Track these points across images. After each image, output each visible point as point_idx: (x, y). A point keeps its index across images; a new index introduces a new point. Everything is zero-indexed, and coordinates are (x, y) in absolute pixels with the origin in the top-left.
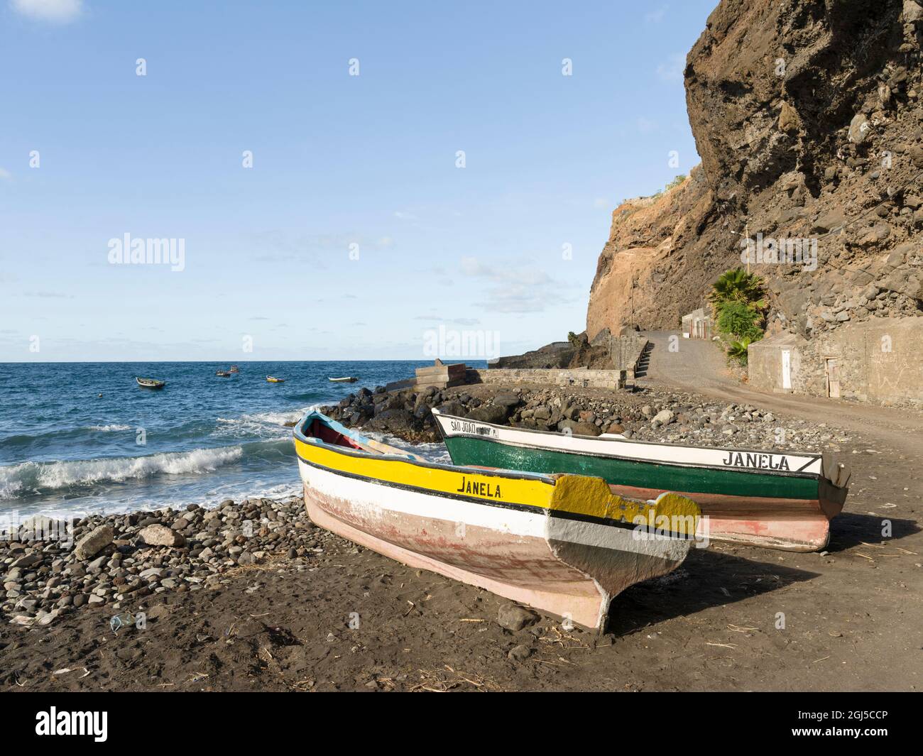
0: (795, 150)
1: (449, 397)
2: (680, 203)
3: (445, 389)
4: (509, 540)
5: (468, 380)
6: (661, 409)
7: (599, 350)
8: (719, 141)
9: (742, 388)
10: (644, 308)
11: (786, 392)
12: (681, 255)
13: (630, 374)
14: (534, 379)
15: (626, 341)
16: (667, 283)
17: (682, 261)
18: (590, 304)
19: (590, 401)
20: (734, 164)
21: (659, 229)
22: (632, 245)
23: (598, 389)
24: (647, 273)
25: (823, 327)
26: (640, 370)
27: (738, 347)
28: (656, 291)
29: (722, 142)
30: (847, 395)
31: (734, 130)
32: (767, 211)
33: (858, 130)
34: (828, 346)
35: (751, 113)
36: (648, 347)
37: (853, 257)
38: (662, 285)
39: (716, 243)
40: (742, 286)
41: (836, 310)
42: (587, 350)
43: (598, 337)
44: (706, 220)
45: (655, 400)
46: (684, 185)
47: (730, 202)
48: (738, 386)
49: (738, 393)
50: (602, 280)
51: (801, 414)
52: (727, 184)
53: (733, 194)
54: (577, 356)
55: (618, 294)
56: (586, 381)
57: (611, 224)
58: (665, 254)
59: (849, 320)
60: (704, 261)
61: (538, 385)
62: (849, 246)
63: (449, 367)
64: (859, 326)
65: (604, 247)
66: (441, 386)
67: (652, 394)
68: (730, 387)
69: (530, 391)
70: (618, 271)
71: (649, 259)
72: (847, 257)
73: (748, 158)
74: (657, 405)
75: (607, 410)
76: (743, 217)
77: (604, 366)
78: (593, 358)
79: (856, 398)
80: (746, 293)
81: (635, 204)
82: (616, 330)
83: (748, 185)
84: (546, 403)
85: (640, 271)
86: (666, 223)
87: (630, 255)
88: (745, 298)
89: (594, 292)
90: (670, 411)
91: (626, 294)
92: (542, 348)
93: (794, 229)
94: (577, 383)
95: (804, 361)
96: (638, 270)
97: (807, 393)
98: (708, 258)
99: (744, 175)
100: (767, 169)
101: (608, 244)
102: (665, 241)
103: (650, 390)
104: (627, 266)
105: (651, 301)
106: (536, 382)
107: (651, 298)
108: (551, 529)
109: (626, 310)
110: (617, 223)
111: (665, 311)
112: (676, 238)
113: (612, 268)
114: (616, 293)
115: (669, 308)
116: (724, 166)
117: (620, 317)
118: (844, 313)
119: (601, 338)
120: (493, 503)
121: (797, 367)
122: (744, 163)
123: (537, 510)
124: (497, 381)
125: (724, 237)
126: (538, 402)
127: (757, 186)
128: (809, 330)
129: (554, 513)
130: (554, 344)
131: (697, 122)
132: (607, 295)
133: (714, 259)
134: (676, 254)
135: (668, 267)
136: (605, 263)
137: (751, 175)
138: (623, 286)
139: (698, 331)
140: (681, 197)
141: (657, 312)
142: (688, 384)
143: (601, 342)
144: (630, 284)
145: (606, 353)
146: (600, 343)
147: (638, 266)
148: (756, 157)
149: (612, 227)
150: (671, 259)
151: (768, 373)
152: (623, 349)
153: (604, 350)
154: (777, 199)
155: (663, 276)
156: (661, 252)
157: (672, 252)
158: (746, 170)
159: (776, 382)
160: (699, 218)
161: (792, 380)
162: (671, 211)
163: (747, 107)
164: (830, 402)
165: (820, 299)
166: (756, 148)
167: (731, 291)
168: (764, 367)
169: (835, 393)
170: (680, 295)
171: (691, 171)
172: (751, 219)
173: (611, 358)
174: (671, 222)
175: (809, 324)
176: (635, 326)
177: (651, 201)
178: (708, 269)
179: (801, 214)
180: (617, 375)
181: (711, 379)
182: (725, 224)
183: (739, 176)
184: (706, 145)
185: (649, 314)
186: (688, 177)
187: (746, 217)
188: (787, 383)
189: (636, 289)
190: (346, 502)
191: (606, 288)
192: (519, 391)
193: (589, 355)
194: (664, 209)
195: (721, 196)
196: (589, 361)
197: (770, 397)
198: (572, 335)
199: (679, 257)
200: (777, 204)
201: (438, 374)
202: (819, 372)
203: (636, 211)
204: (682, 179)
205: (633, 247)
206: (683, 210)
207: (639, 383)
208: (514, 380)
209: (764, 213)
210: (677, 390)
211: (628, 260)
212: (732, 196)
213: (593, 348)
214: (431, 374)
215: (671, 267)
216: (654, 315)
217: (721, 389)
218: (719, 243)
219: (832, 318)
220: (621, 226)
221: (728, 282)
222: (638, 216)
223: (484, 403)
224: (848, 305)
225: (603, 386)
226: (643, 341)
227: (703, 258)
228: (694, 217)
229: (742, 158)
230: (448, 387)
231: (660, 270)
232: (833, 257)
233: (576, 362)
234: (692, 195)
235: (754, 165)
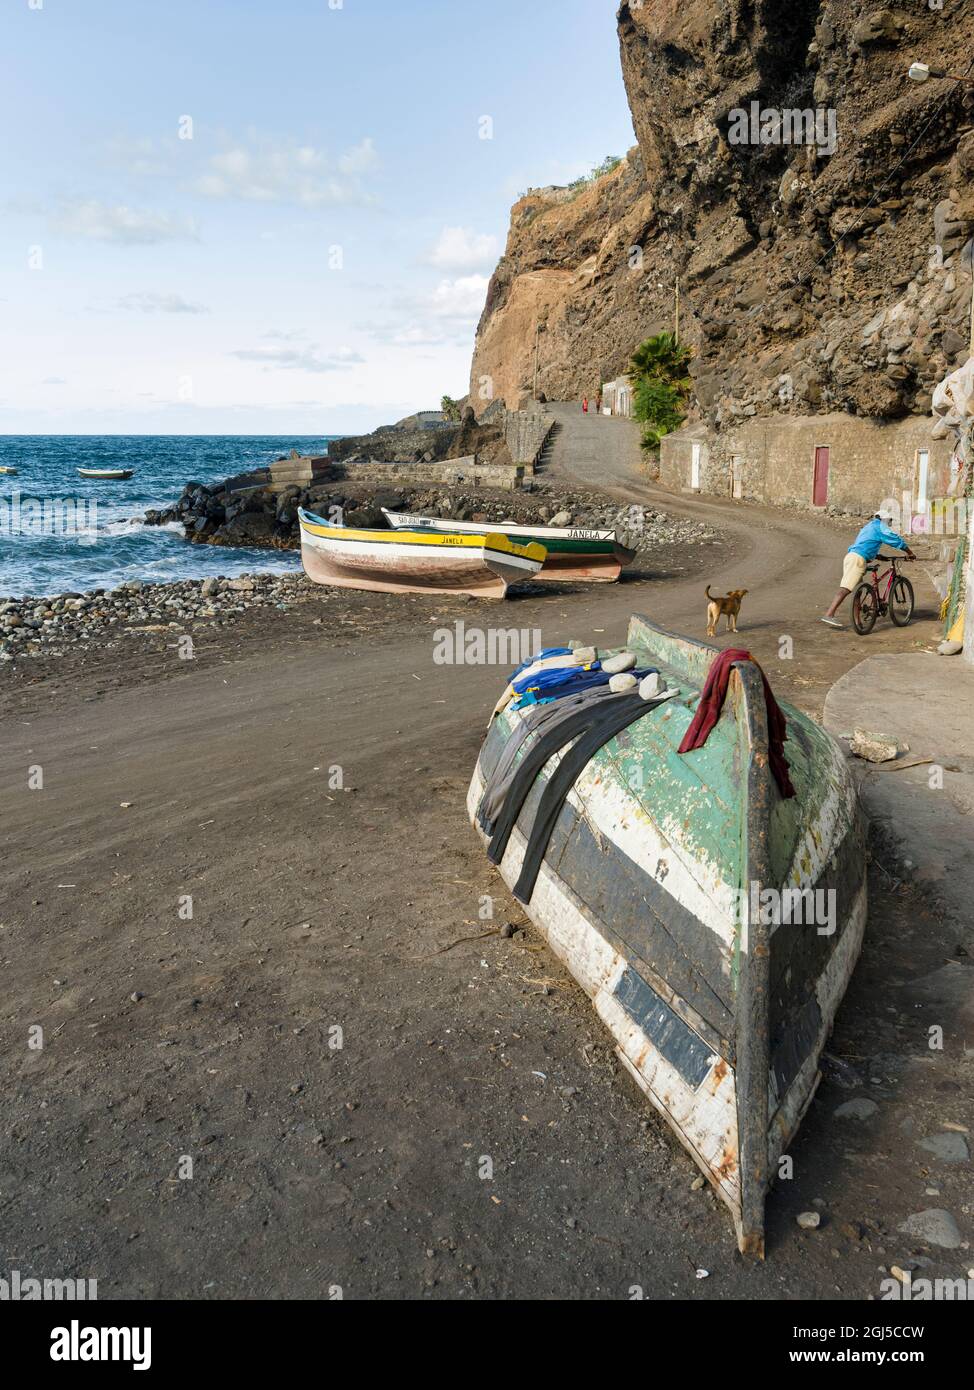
0: (733, 191)
1: (318, 498)
2: (610, 203)
3: (309, 488)
4: (466, 562)
5: (334, 477)
6: (558, 511)
7: (490, 431)
8: (661, 128)
9: (652, 488)
10: (554, 364)
11: (692, 492)
12: (609, 285)
13: (529, 469)
14: (415, 476)
15: (526, 419)
16: (588, 328)
17: (609, 295)
18: (476, 355)
19: (483, 502)
20: (679, 166)
21: (579, 242)
22: (540, 265)
23: (491, 488)
24: (560, 311)
25: (731, 421)
26: (538, 465)
27: (652, 439)
28: (572, 339)
29: (665, 132)
30: (747, 496)
31: (681, 117)
32: (718, 239)
33: (789, 188)
34: (735, 442)
35: (701, 98)
36: (555, 429)
37: (769, 341)
38: (581, 330)
39: (656, 272)
40: (664, 360)
41: (743, 403)
42: (473, 431)
43: (488, 413)
44: (645, 235)
45: (554, 501)
46: (617, 175)
47: (675, 217)
48: (647, 485)
49: (644, 493)
50: (494, 318)
51: (691, 514)
52: (671, 190)
53: (678, 208)
54: (459, 439)
55: (517, 340)
56: (477, 479)
57: (509, 228)
58: (586, 281)
59: (755, 415)
60: (640, 298)
61: (422, 484)
62: (766, 330)
63: (313, 462)
64: (763, 423)
65: (497, 264)
66: (303, 484)
67: (551, 494)
68: (637, 486)
69: (414, 491)
70: (517, 305)
71: (563, 288)
72: (762, 341)
73: (696, 162)
74: (555, 507)
75: (502, 512)
76: (690, 243)
77: (496, 453)
78: (481, 442)
79: (754, 499)
80: (670, 369)
81: (545, 197)
82: (514, 397)
83: (697, 199)
84: (433, 505)
85: (551, 306)
86: (588, 234)
87: (535, 279)
88: (668, 375)
89: (481, 335)
90: (567, 514)
91: (529, 342)
92: (403, 420)
93: (722, 296)
94: (466, 481)
95: (712, 458)
96: (547, 305)
97: (713, 493)
98: (646, 293)
99: (692, 184)
100: (720, 180)
101: (503, 260)
102: (586, 262)
103: (549, 490)
104: (531, 297)
105: (565, 354)
106: (418, 479)
107: (565, 348)
108: (485, 554)
109: (528, 366)
110: (518, 227)
111: (584, 369)
112: (602, 258)
113: (509, 299)
114: (514, 340)
115: (589, 365)
116: (667, 166)
117: (520, 377)
118: (751, 407)
119: (493, 413)
120: (459, 547)
121: (705, 463)
122: (692, 168)
123: (479, 547)
124: (370, 479)
125: (666, 266)
126: (425, 504)
127: (707, 202)
128: (718, 424)
129: (486, 548)
130: (420, 414)
131: (634, 92)
132: (501, 342)
133: (652, 296)
134: (601, 283)
135: (590, 303)
136: (499, 290)
137: (699, 185)
138: (525, 328)
139: (622, 407)
140: (612, 194)
141: (572, 370)
142: (592, 482)
143: (492, 418)
144: (534, 328)
145: (499, 435)
146: (490, 421)
147: (547, 298)
148: (706, 162)
149: (510, 232)
150: (594, 290)
151: (679, 470)
152: (522, 430)
153: (497, 431)
154: (731, 224)
155: (582, 316)
156: (581, 278)
157: (597, 279)
158: (694, 177)
159: (685, 481)
160: (635, 231)
161: (700, 478)
162: (598, 213)
163: (697, 88)
164: (731, 502)
165: (731, 390)
166: (706, 149)
167: (652, 365)
168: (675, 463)
169: (738, 494)
170: (606, 346)
171: (628, 153)
172: (698, 248)
173: (505, 443)
174: (596, 232)
175: (719, 417)
176: (539, 395)
177: (569, 194)
178: (644, 310)
179: (732, 277)
180: (513, 473)
181: (620, 476)
182: (669, 247)
183: (685, 183)
184: (645, 128)
185: (561, 373)
186: (624, 161)
187: (694, 243)
188: (695, 483)
189: (543, 334)
190: (372, 556)
191: (500, 331)
192: (402, 490)
193: (476, 437)
194: (587, 210)
195: (663, 206)
196: (476, 445)
197: (674, 497)
198: (447, 401)
199: (606, 287)
200: (731, 231)
201: (299, 468)
202: (724, 470)
203: (546, 210)
204: (617, 164)
205: (540, 268)
206: (614, 214)
207: (539, 481)
208: (391, 477)
209: (715, 241)
210: (580, 490)
211: (533, 286)
212: (676, 210)
213: (480, 427)
214: (289, 469)
215: (594, 304)
216: (568, 375)
217: (628, 488)
218: (661, 273)
219: (739, 411)
220: (523, 233)
221: (650, 355)
222: (548, 219)
223: (361, 505)
224: (756, 398)
225: (498, 484)
226: (549, 421)
227: (639, 295)
228: (629, 228)
229: (689, 161)
230: (312, 485)
231: (579, 306)
232: (750, 341)
233: (457, 447)
234: (628, 191)
235: (703, 172)
